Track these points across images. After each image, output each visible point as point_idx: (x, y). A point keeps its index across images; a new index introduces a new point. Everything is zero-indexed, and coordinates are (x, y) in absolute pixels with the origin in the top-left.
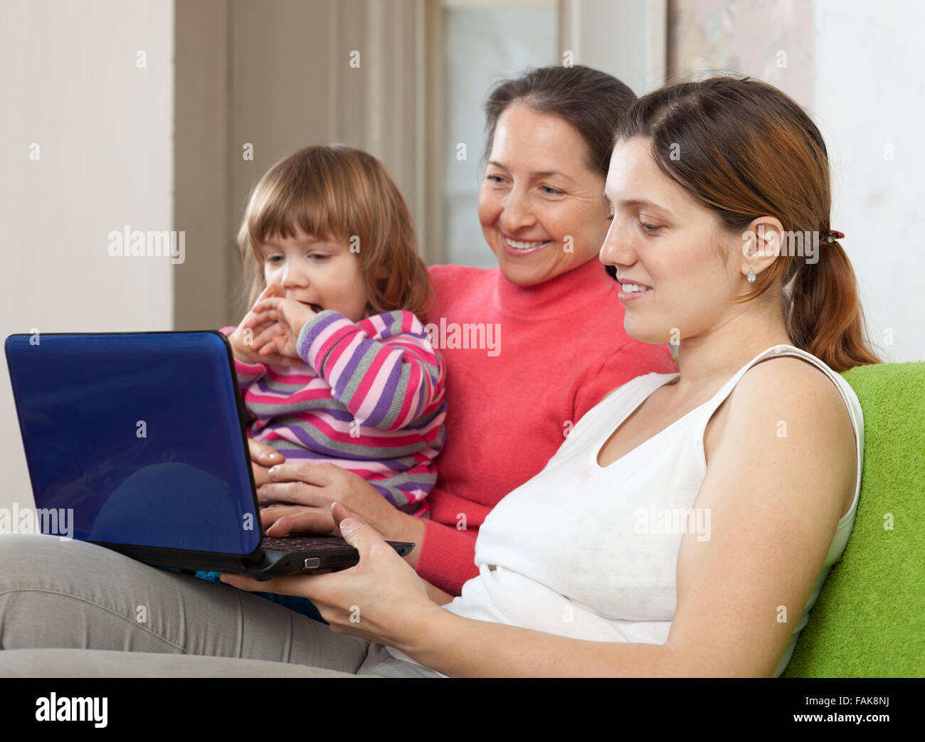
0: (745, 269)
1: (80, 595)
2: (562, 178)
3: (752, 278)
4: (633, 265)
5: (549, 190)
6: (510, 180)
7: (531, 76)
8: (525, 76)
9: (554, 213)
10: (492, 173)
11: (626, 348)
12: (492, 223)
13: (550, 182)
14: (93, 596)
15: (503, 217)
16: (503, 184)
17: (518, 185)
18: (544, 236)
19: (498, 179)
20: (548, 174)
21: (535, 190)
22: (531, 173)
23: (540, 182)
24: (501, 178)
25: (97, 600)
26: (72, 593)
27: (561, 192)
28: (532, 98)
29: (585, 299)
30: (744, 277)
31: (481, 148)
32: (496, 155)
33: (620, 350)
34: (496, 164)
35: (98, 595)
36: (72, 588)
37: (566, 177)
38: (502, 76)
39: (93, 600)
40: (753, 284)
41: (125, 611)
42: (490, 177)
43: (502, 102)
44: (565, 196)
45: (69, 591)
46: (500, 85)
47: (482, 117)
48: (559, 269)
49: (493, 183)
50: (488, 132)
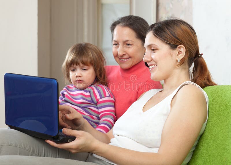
0: (177, 59)
1: (18, 146)
2: (130, 41)
3: (179, 61)
4: (151, 61)
5: (128, 45)
6: (119, 44)
7: (120, 19)
8: (118, 20)
9: (131, 50)
10: (114, 43)
11: (149, 80)
12: (116, 56)
13: (128, 43)
14: (21, 146)
15: (119, 53)
16: (117, 45)
17: (121, 45)
18: (129, 57)
19: (116, 44)
20: (127, 41)
21: (125, 45)
22: (123, 41)
23: (126, 43)
24: (117, 44)
25: (22, 147)
26: (16, 145)
27: (131, 45)
28: (121, 24)
29: (140, 71)
30: (177, 61)
31: (111, 38)
32: (115, 39)
33: (147, 81)
34: (115, 41)
35: (23, 146)
36: (16, 144)
37: (132, 41)
38: (113, 20)
39: (21, 147)
40: (179, 62)
41: (29, 150)
42: (114, 44)
43: (114, 26)
44: (132, 46)
45: (15, 145)
46: (113, 22)
47: (110, 31)
48: (133, 64)
49: (115, 46)
50: (112, 35)
